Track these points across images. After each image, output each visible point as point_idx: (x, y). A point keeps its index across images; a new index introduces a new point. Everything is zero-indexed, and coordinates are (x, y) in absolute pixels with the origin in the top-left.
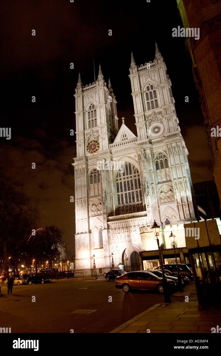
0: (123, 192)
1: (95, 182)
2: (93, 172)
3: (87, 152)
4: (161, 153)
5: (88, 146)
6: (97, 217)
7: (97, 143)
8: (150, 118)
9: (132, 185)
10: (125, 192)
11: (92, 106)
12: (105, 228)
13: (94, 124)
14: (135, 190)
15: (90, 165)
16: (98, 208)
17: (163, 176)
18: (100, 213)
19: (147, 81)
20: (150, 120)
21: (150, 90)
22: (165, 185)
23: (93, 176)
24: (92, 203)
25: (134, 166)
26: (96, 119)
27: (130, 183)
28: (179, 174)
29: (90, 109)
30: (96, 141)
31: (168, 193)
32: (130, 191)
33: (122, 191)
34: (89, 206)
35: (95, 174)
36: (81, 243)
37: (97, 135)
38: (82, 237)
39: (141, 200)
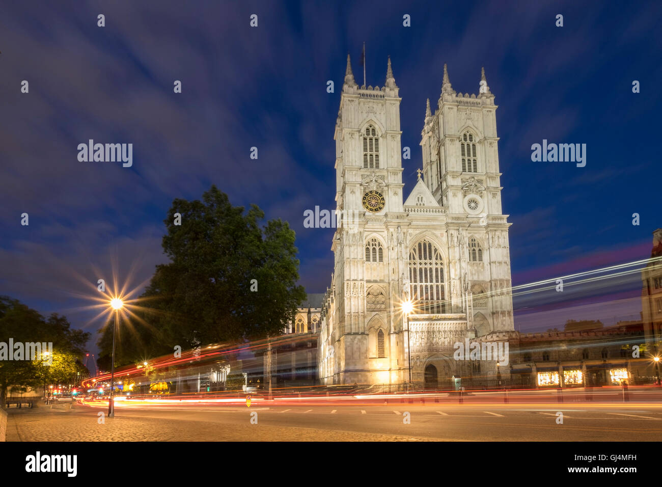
1: (375, 260)
2: (371, 243)
4: (475, 240)
5: (364, 197)
6: (377, 312)
7: (382, 197)
8: (468, 185)
9: (431, 276)
11: (371, 130)
13: (374, 164)
14: (434, 284)
15: (367, 229)
16: (378, 300)
17: (474, 272)
19: (466, 126)
20: (467, 187)
21: (468, 141)
22: (477, 284)
23: (371, 250)
25: (436, 249)
26: (377, 156)
27: (428, 272)
28: (500, 274)
29: (368, 134)
30: (380, 194)
32: (427, 284)
33: (415, 281)
35: (374, 246)
36: (355, 349)
37: (384, 183)
38: (356, 340)
39: (443, 299)
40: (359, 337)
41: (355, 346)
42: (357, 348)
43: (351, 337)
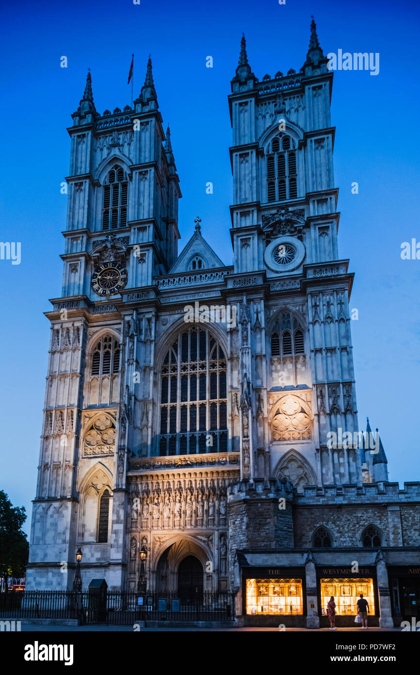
0: (176, 402)
1: (106, 371)
2: (103, 344)
3: (92, 291)
4: (289, 316)
6: (100, 460)
7: (123, 269)
8: (271, 223)
9: (203, 388)
10: (183, 403)
11: (118, 173)
12: (120, 487)
13: (119, 220)
14: (208, 400)
15: (95, 324)
16: (106, 439)
17: (286, 374)
18: (108, 450)
20: (271, 227)
21: (281, 151)
22: (290, 396)
23: (102, 356)
24: (90, 421)
25: (213, 339)
26: (124, 209)
27: (198, 381)
28: (333, 372)
29: (111, 180)
31: (294, 416)
32: (195, 402)
33: (174, 400)
34: (82, 430)
35: (107, 349)
36: (48, 526)
37: (124, 248)
38: (52, 509)
39: (224, 426)
40: (56, 504)
41: (49, 521)
42: (52, 524)
43: (44, 505)
